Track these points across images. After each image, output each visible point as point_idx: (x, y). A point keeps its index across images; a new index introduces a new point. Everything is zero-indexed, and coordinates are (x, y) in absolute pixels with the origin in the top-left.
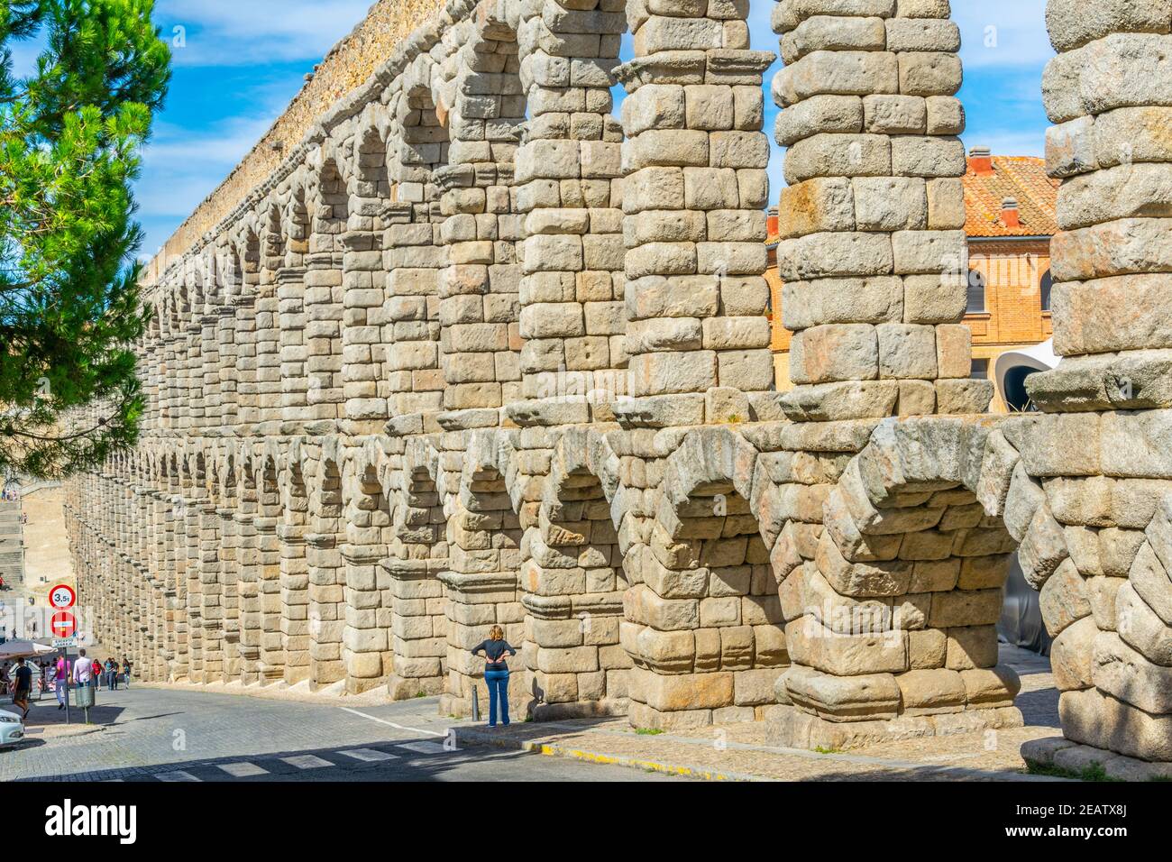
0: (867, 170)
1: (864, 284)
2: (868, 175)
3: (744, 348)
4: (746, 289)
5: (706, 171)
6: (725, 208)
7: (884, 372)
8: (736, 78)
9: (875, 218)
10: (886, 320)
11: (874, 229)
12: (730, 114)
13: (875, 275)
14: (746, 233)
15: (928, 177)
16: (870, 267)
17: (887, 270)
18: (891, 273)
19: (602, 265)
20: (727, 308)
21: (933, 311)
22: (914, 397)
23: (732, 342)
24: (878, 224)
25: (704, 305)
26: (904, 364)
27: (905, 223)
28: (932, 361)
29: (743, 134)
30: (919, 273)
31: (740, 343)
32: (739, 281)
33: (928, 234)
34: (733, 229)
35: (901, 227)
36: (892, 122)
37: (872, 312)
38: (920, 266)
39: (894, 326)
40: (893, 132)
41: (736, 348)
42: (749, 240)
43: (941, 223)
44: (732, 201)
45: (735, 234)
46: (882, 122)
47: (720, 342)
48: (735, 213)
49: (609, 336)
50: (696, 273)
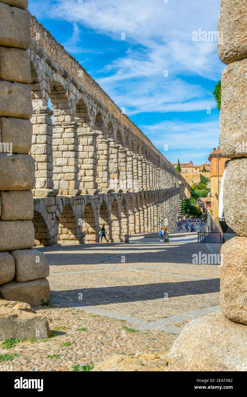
0: (58, 157)
1: (58, 175)
2: (59, 158)
3: (89, 182)
4: (89, 172)
5: (83, 152)
6: (86, 158)
7: (60, 188)
8: (88, 137)
9: (59, 164)
10: (61, 180)
11: (59, 166)
12: (87, 143)
13: (59, 173)
14: (89, 163)
15: (69, 158)
16: (58, 172)
17: (61, 172)
18: (62, 173)
19: (101, 165)
20: (86, 175)
21: (68, 179)
22: (64, 192)
23: (86, 181)
24: (59, 165)
25: (82, 175)
26: (63, 187)
27: (64, 165)
28: (68, 186)
29: (89, 146)
30: (66, 173)
31: (88, 181)
32: (88, 170)
33: (68, 167)
34: (87, 162)
35: (64, 166)
36: (62, 149)
37: (59, 179)
38: (66, 172)
39: (63, 181)
40: (63, 151)
41: (87, 182)
42: (90, 164)
43: (70, 165)
44: (87, 157)
45: (88, 163)
46: (61, 150)
47: (84, 181)
48: (88, 159)
49: (102, 177)
50: (81, 169)
